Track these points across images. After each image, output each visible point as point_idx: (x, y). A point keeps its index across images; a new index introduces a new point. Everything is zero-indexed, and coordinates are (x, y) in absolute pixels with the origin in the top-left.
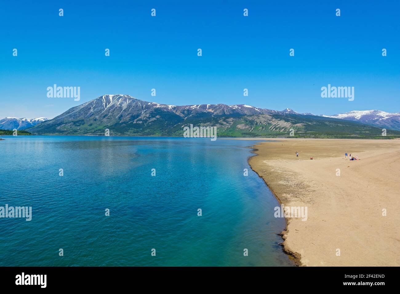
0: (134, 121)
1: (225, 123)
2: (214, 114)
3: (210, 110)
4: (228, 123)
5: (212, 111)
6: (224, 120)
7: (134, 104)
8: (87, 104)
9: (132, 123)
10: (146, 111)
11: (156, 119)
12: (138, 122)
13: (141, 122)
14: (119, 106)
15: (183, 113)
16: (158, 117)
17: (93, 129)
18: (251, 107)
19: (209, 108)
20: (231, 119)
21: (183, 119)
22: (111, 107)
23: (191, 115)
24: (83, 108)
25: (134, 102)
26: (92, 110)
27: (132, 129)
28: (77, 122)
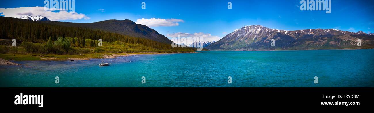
0: (264, 41)
1: (322, 41)
2: (315, 35)
3: (312, 33)
4: (324, 41)
5: (314, 34)
6: (322, 39)
7: (263, 31)
8: (235, 32)
9: (263, 42)
10: (271, 35)
11: (277, 40)
12: (266, 42)
13: (268, 42)
14: (255, 32)
15: (295, 35)
16: (279, 38)
17: (240, 46)
18: (337, 30)
19: (311, 32)
20: (326, 38)
21: (295, 39)
22: (249, 33)
23: (300, 37)
24: (234, 35)
25: (263, 29)
26: (239, 35)
27: (263, 46)
28: (231, 42)
